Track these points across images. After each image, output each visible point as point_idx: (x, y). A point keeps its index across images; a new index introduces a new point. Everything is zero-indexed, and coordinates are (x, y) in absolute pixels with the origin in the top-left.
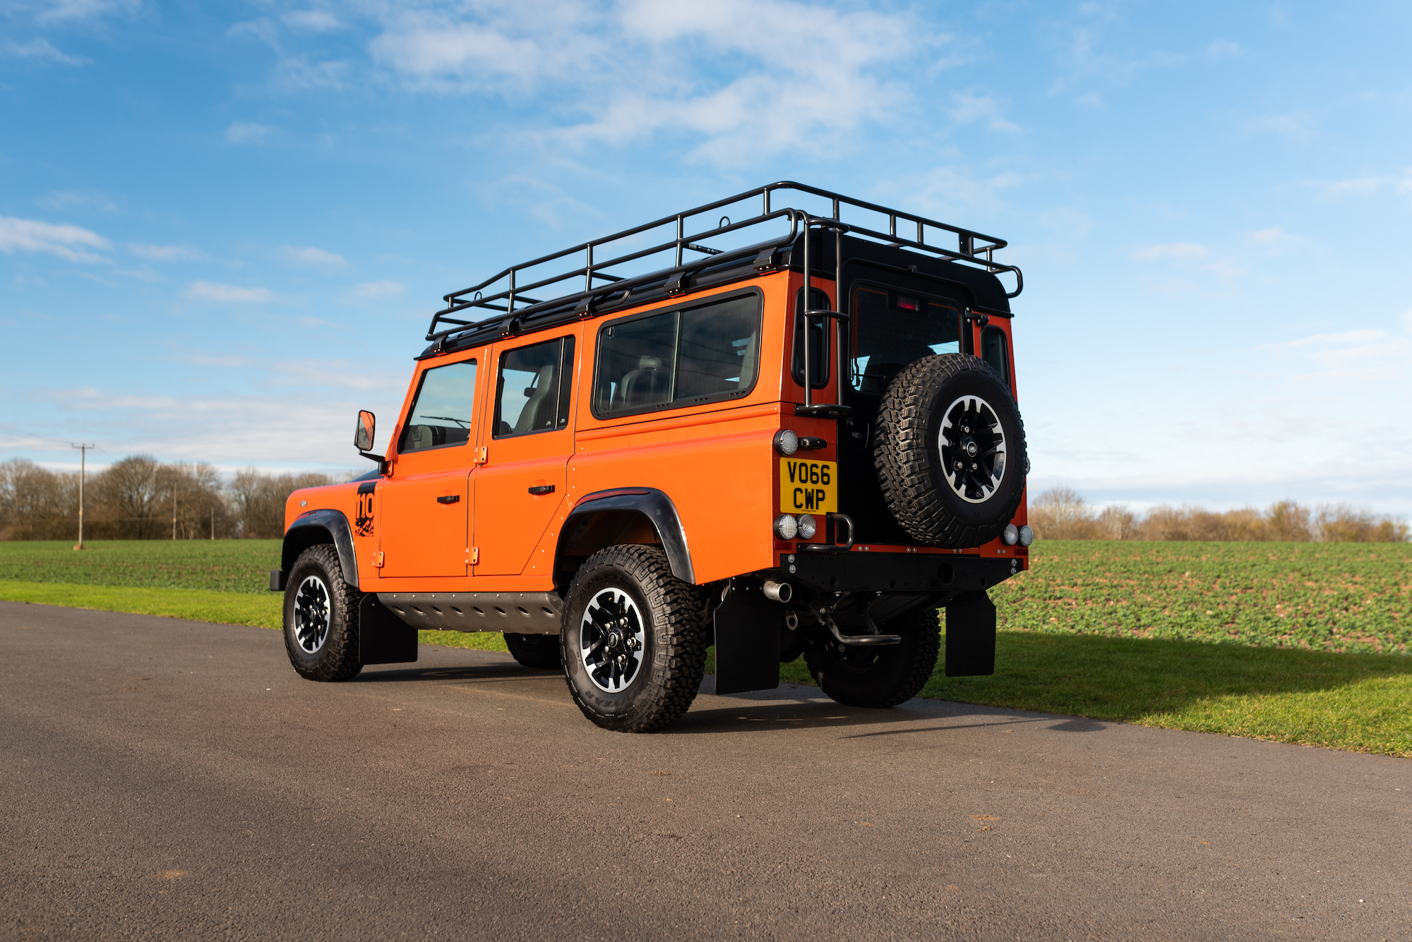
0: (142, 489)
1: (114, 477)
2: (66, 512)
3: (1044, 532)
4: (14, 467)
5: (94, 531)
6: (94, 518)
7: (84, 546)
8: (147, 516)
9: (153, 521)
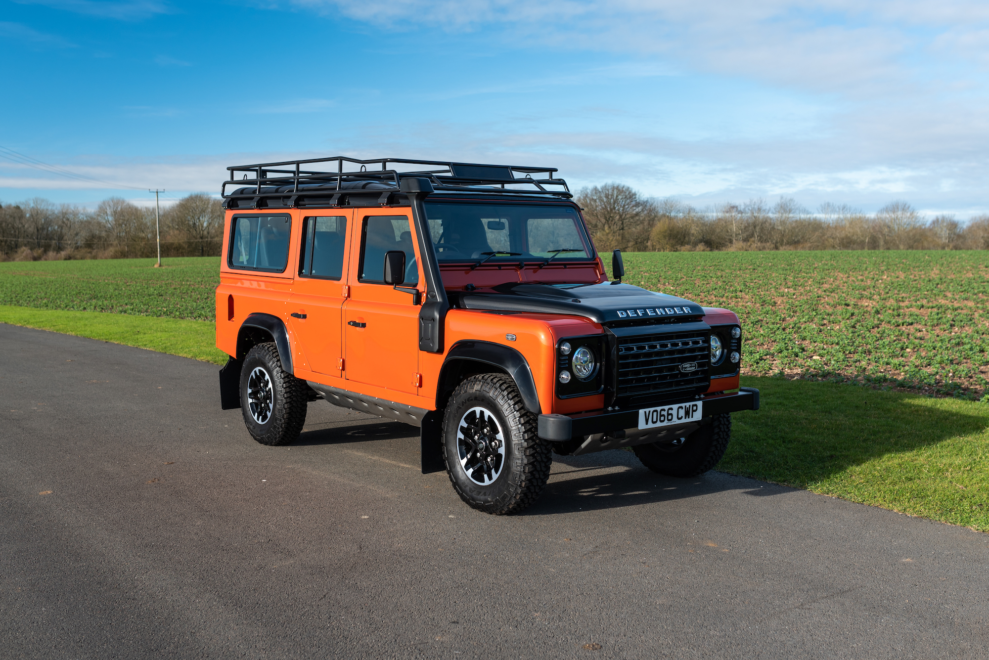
0: (202, 218)
1: (182, 210)
2: (150, 236)
3: (885, 237)
4: (112, 204)
5: (169, 250)
6: (170, 239)
7: (162, 264)
8: (207, 238)
9: (211, 241)
